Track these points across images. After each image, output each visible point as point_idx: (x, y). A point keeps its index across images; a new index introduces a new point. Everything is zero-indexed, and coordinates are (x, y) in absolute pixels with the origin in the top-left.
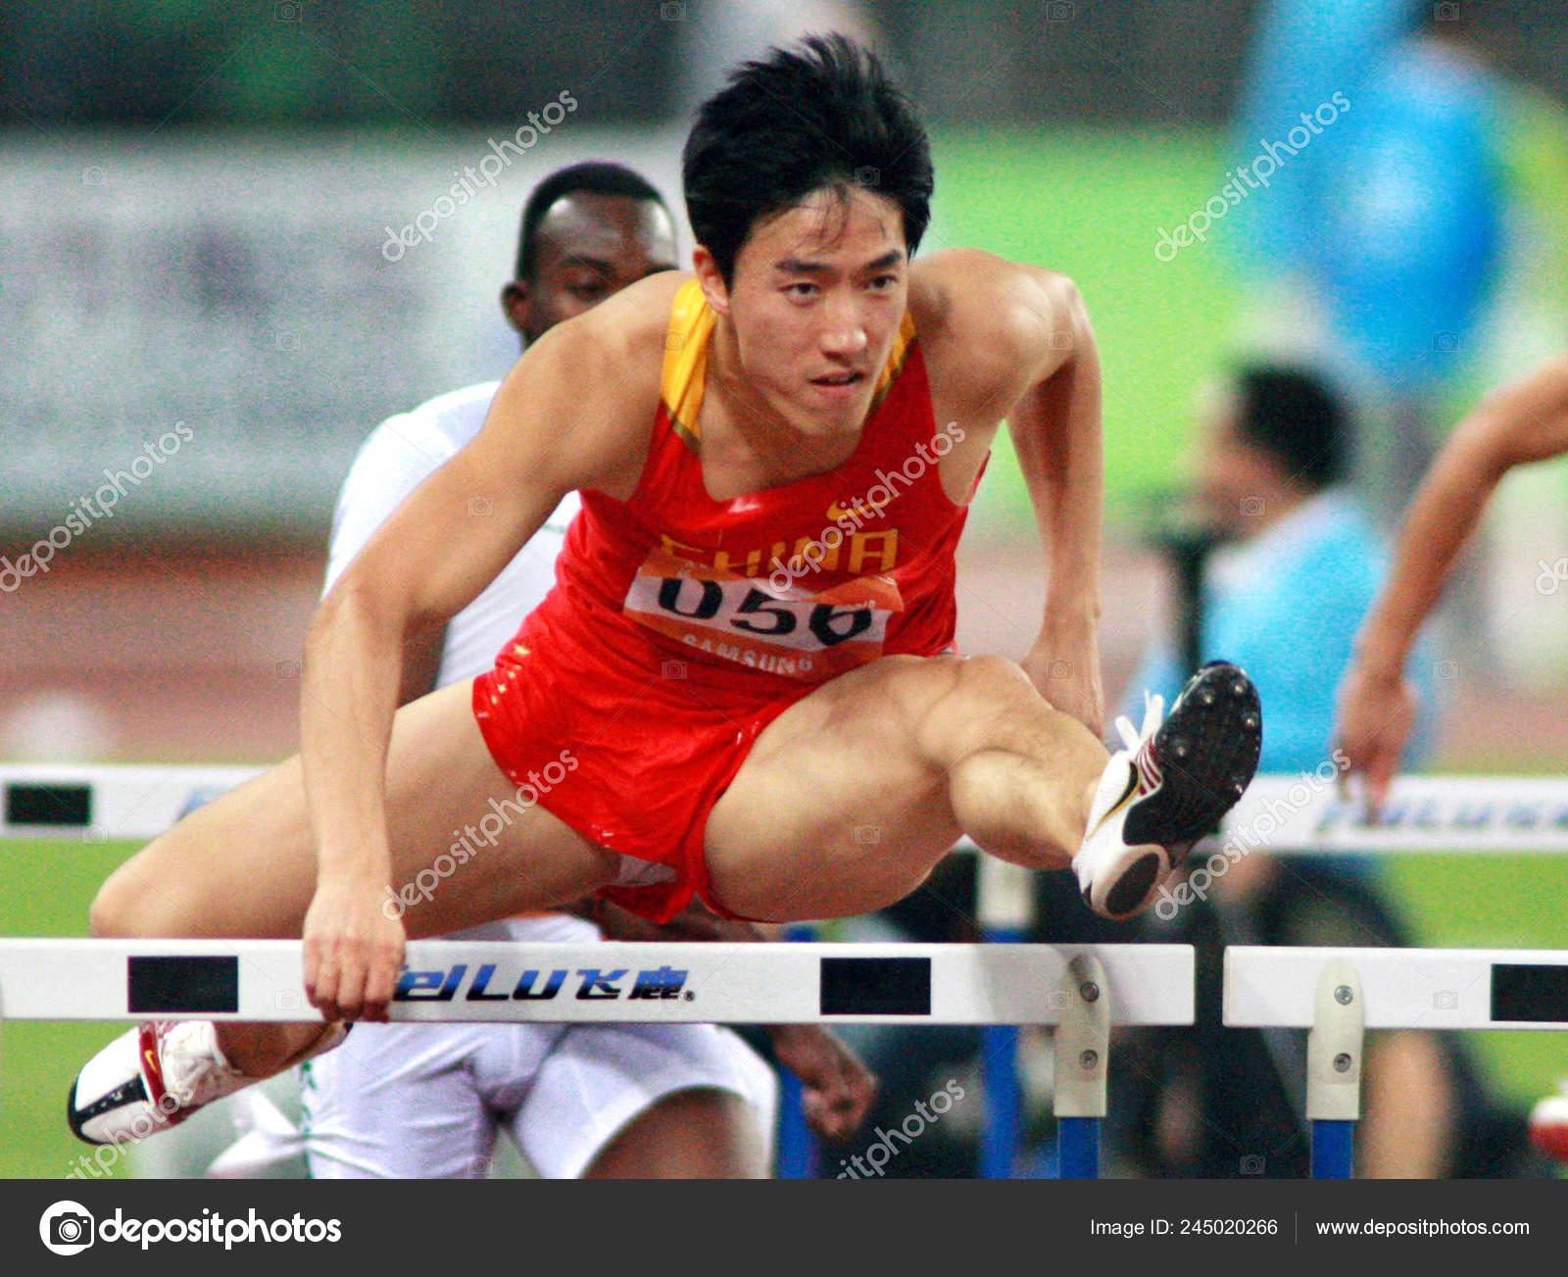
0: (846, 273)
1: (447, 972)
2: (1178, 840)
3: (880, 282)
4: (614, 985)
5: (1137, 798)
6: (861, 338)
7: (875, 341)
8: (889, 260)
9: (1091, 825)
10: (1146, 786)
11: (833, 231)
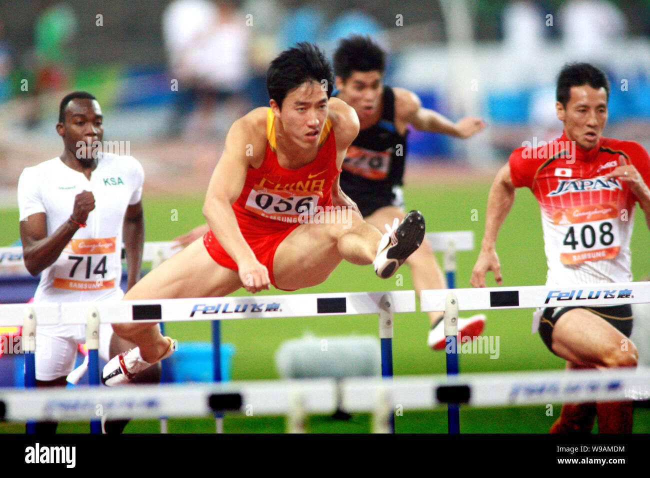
0: (314, 104)
1: (216, 306)
2: (402, 258)
3: (322, 107)
4: (261, 308)
5: (391, 247)
6: (318, 121)
7: (321, 123)
8: (324, 101)
9: (378, 253)
10: (393, 243)
11: (310, 92)
